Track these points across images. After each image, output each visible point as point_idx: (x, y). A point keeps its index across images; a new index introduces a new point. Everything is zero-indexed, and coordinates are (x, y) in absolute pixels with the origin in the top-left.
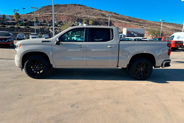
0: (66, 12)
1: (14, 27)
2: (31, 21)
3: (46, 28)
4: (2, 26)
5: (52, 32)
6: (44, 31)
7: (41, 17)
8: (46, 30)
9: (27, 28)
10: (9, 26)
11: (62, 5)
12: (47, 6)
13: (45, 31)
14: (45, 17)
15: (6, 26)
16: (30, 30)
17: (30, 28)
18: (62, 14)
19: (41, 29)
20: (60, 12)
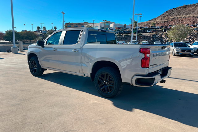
0: (195, 12)
1: (128, 35)
2: (146, 28)
3: (159, 34)
4: (119, 35)
5: (164, 39)
6: (155, 38)
7: (160, 23)
8: (158, 36)
9: (139, 35)
10: (124, 35)
11: (190, 6)
12: (171, 9)
13: (157, 38)
14: (164, 22)
15: (121, 35)
16: (141, 38)
17: (142, 35)
18: (188, 16)
19: (153, 35)
20: (187, 14)
